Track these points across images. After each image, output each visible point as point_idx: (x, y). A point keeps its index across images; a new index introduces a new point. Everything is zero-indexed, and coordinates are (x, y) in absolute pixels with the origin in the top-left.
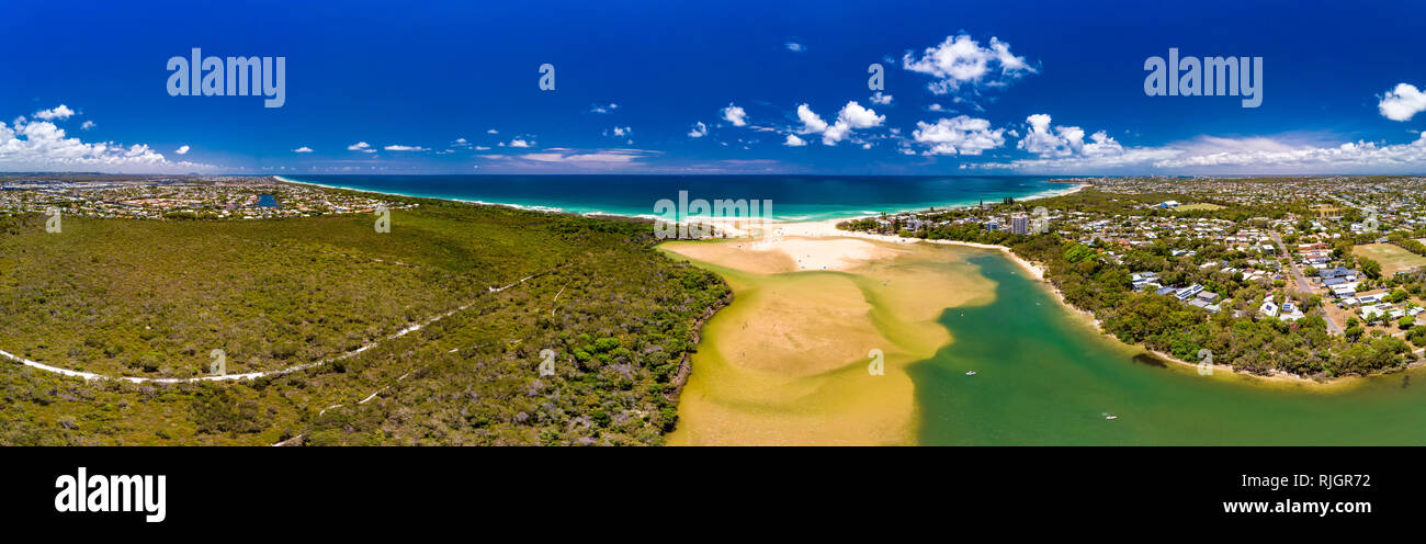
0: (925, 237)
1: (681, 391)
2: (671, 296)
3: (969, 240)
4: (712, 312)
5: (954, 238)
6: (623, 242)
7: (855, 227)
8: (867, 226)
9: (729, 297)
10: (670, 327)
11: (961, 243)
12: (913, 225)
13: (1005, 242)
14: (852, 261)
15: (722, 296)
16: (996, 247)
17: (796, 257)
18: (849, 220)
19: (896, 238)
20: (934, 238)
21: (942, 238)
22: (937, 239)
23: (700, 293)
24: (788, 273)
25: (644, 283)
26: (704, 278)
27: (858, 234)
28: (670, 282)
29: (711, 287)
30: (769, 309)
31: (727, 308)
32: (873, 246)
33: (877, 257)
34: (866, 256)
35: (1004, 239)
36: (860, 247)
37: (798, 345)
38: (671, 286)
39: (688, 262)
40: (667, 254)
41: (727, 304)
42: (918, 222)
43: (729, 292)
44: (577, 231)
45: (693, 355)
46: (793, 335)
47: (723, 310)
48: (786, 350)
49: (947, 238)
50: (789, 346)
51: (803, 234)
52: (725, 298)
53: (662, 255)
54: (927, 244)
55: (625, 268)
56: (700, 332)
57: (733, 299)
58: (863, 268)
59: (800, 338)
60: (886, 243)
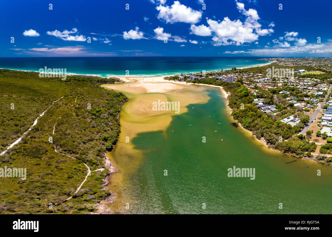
0: (195, 82)
1: (119, 120)
2: (111, 99)
3: (210, 84)
4: (123, 103)
5: (205, 83)
6: (89, 84)
7: (170, 79)
8: (175, 78)
9: (127, 99)
10: (112, 106)
11: (207, 85)
12: (192, 78)
13: (222, 85)
14: (166, 90)
15: (125, 99)
16: (219, 87)
17: (148, 88)
18: (169, 76)
19: (185, 83)
20: (198, 83)
21: (201, 83)
22: (199, 83)
23: (119, 98)
24: (145, 93)
25: (101, 96)
26: (119, 94)
27: (171, 81)
28: (109, 95)
29: (121, 97)
30: (139, 102)
31: (127, 102)
32: (175, 85)
33: (176, 89)
34: (171, 88)
35: (222, 84)
36: (171, 85)
37: (147, 110)
38: (109, 97)
39: (112, 90)
40: (105, 88)
41: (127, 101)
42: (194, 77)
43: (127, 98)
44: (70, 81)
45: (120, 113)
46: (145, 108)
47: (125, 103)
48: (143, 111)
49: (203, 83)
50: (144, 110)
51: (151, 81)
52: (126, 100)
53: (103, 88)
54: (196, 85)
55: (93, 92)
56: (120, 108)
57: (128, 100)
58: (169, 92)
59: (147, 109)
60: (180, 84)
